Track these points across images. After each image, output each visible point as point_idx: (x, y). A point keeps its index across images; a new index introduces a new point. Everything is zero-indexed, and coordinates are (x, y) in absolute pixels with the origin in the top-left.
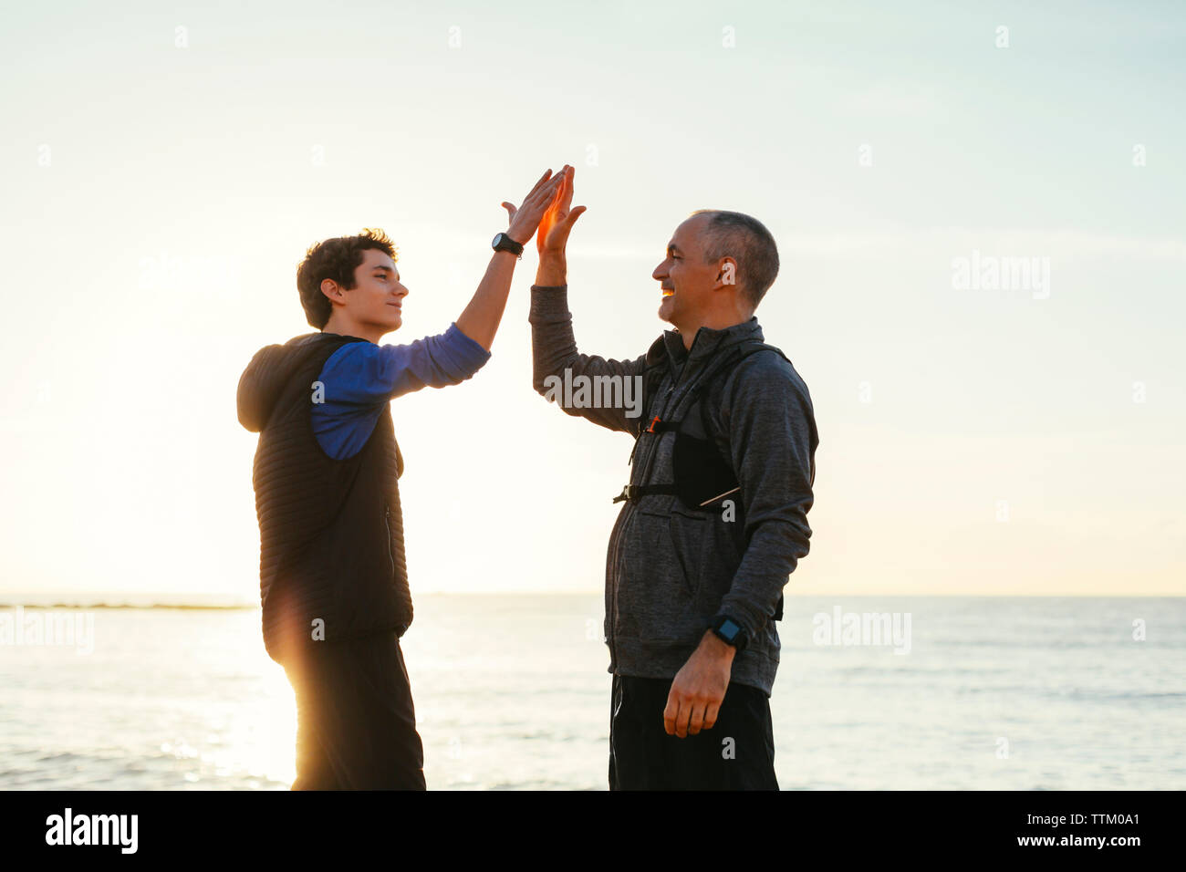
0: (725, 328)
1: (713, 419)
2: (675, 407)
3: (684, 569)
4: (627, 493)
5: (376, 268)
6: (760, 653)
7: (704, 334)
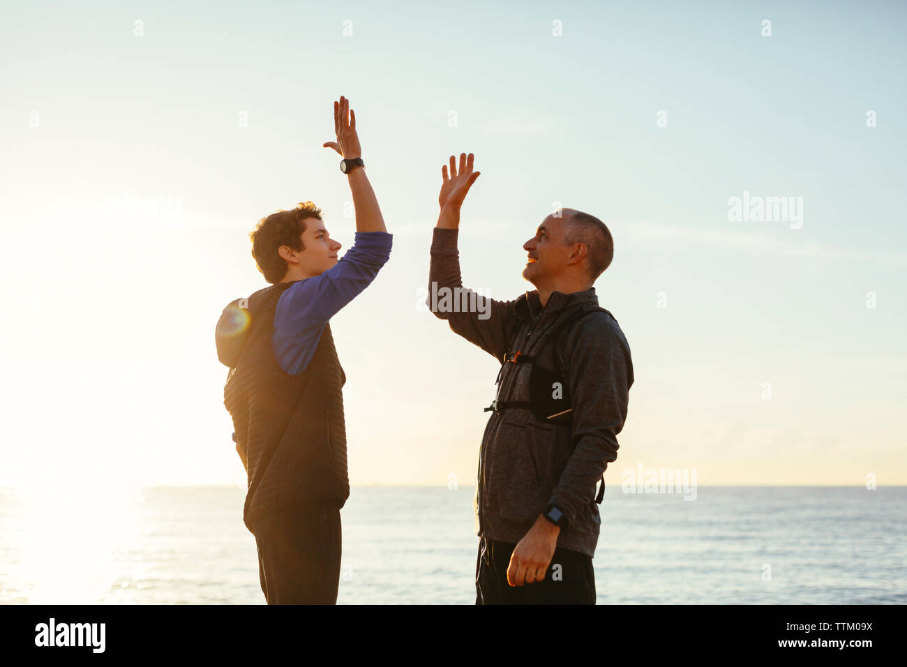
0: (571, 293)
1: (561, 358)
2: (532, 347)
3: (535, 466)
4: (495, 406)
5: (317, 232)
6: (586, 528)
7: (555, 296)
